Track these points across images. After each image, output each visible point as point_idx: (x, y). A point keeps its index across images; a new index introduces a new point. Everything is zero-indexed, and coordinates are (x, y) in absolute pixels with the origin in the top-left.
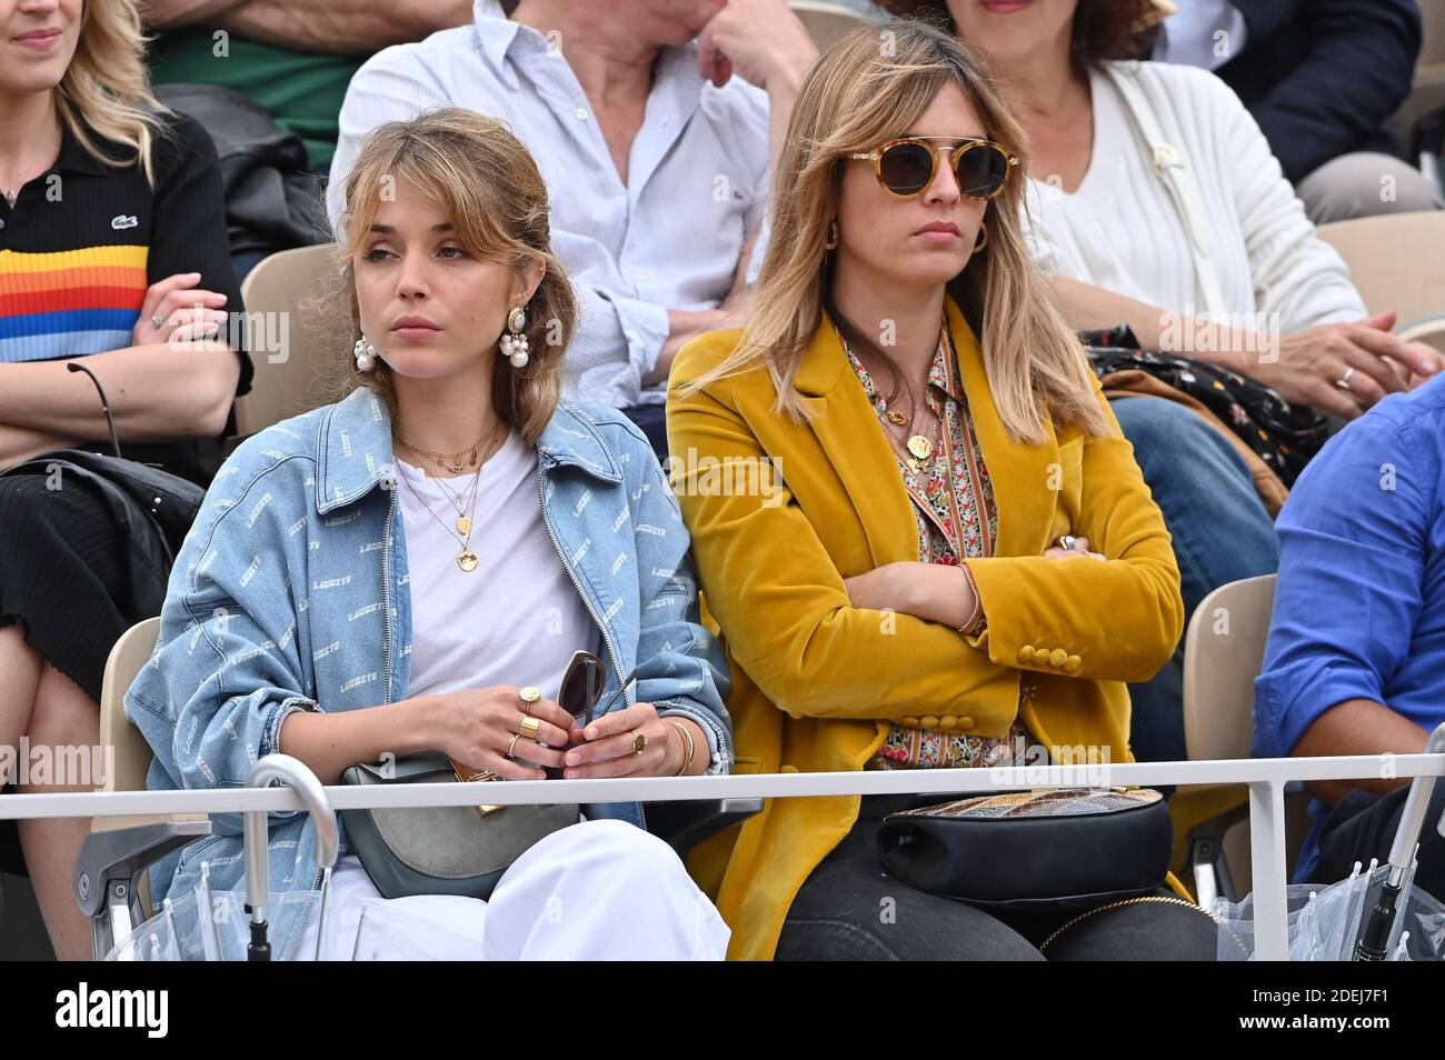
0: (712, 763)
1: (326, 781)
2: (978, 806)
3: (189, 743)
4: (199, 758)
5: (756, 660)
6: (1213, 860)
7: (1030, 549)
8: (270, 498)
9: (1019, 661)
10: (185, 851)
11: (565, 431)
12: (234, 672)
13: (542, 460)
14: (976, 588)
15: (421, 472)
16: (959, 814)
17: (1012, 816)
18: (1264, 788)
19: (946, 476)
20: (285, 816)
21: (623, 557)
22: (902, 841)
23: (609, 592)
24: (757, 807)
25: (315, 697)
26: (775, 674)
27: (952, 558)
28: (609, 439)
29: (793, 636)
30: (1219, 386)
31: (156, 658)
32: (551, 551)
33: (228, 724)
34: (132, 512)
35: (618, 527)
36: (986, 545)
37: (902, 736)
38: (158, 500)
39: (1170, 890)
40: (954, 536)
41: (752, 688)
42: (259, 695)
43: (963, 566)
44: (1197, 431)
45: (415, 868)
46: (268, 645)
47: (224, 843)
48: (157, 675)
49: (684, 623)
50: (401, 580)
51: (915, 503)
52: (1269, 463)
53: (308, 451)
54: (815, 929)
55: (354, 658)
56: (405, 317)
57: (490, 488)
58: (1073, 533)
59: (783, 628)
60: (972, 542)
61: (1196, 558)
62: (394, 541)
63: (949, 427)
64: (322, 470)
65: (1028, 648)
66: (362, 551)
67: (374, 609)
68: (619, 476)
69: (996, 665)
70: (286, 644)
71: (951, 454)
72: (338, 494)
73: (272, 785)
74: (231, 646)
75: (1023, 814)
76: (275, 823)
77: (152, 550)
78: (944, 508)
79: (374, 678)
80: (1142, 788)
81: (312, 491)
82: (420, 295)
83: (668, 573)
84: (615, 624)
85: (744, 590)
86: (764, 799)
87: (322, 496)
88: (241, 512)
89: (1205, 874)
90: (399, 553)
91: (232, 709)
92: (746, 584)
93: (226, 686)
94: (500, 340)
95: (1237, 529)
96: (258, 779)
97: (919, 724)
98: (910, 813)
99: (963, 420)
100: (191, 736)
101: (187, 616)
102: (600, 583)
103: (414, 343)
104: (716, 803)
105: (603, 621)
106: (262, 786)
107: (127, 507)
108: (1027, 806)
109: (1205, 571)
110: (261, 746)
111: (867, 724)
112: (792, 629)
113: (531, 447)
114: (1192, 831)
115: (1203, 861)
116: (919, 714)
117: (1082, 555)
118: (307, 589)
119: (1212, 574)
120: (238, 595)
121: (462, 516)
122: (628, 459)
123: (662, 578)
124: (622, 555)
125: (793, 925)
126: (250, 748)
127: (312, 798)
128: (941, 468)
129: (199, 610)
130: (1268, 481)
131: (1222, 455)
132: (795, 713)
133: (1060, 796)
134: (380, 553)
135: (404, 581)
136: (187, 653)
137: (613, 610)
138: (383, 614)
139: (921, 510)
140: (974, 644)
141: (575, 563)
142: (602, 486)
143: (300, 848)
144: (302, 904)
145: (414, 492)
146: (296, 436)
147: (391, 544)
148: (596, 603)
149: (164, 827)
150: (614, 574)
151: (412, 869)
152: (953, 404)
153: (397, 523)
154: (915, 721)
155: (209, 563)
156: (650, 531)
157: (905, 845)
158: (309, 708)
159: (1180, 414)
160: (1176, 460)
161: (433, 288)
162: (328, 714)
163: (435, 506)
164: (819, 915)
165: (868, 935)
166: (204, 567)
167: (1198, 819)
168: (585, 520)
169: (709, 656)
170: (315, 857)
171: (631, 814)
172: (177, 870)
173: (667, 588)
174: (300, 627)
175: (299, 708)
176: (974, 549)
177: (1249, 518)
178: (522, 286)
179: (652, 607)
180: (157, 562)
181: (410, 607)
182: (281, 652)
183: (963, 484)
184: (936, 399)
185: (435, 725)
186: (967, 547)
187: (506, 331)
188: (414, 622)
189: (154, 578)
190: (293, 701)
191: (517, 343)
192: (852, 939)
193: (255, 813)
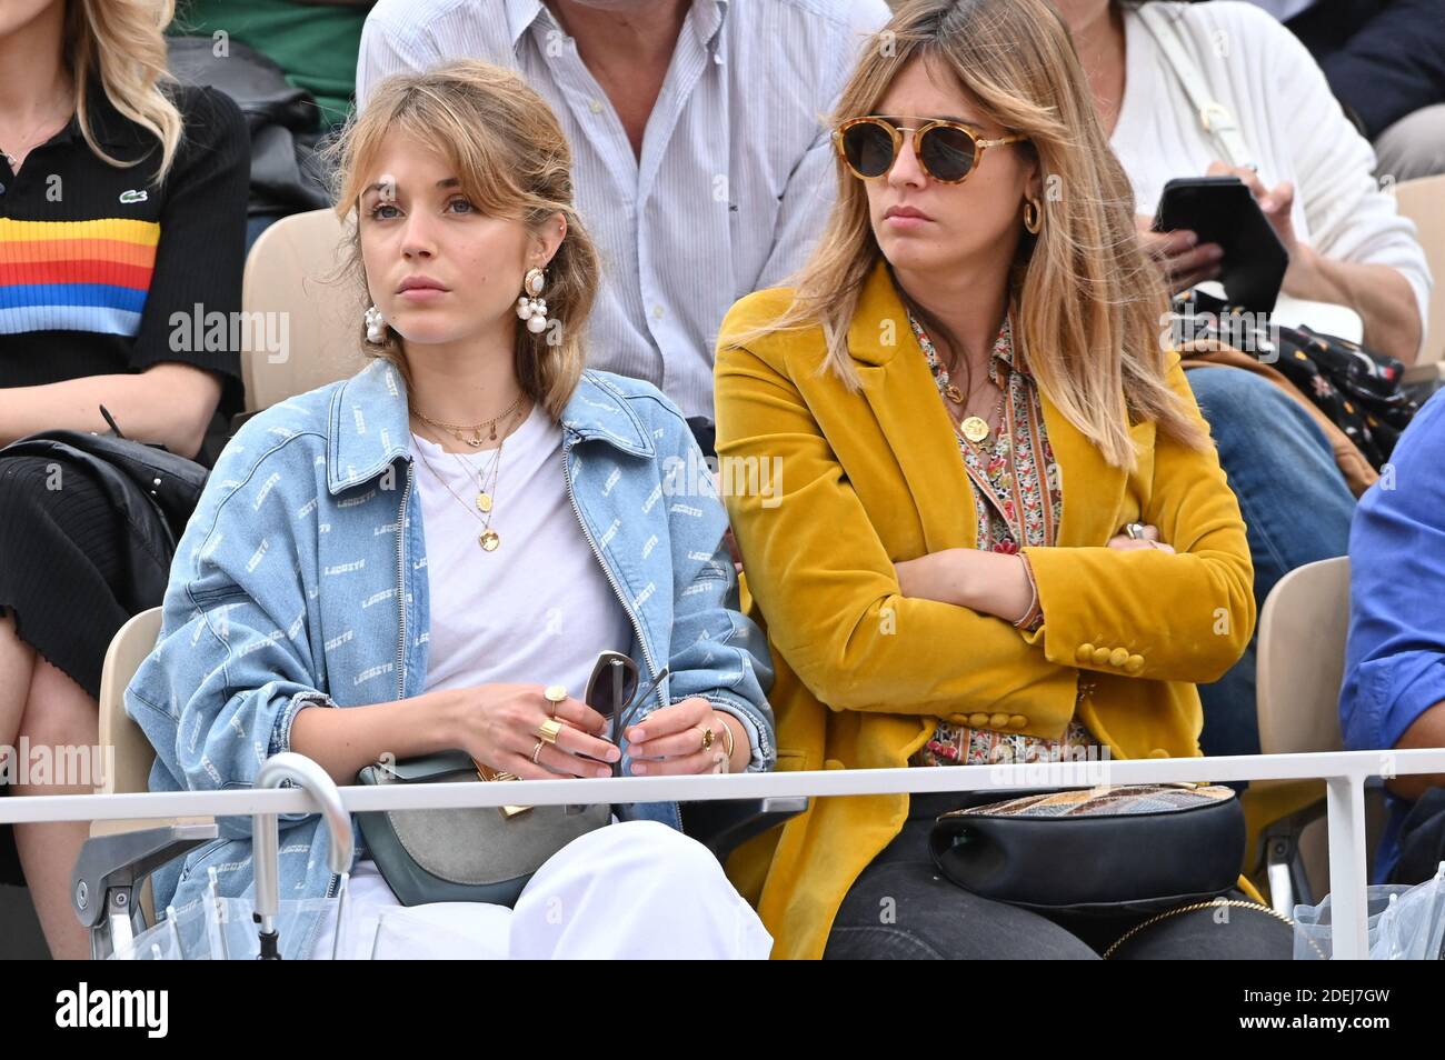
0: (753, 759)
1: (340, 781)
2: (1038, 805)
3: (193, 741)
4: (204, 757)
5: (796, 648)
6: (1288, 861)
7: (1094, 540)
8: (278, 478)
9: (1078, 660)
10: (189, 856)
11: (592, 404)
12: (241, 665)
13: (566, 436)
14: (1034, 580)
15: (439, 447)
16: (1018, 813)
17: (1074, 815)
18: (1343, 784)
19: (1007, 456)
20: (296, 818)
21: (654, 539)
22: (956, 842)
23: (640, 577)
24: (801, 806)
25: (327, 689)
26: (816, 664)
27: (1011, 544)
28: (640, 414)
29: (837, 624)
30: (1300, 355)
31: (158, 650)
32: (578, 533)
33: (235, 721)
34: (129, 495)
35: (649, 507)
36: (1049, 531)
37: (950, 733)
38: (158, 481)
39: (1243, 895)
40: (1015, 520)
41: (793, 680)
42: (267, 690)
43: (1022, 555)
44: (1276, 402)
45: (435, 873)
46: (278, 634)
47: (232, 848)
48: (158, 669)
49: (723, 610)
50: (418, 564)
51: (975, 484)
52: (1353, 438)
53: (319, 429)
54: (862, 936)
55: (368, 648)
56: (410, 278)
57: (514, 463)
58: (1142, 521)
59: (826, 615)
60: (1034, 527)
61: (1274, 538)
62: (411, 523)
63: (1013, 402)
64: (334, 448)
65: (1087, 647)
66: (377, 533)
67: (390, 595)
68: (651, 451)
69: (1052, 664)
70: (296, 633)
71: (1014, 432)
72: (351, 473)
73: (282, 786)
74: (235, 637)
75: (1087, 813)
76: (286, 826)
77: (153, 533)
78: (1004, 491)
79: (390, 669)
80: (1213, 784)
81: (322, 470)
82: (426, 254)
83: (705, 557)
84: (646, 610)
85: (787, 573)
86: (808, 798)
87: (334, 474)
88: (247, 493)
89: (1279, 875)
90: (416, 534)
91: (239, 704)
92: (791, 564)
93: (233, 679)
94: (516, 304)
95: (1318, 508)
96: (268, 780)
97: (968, 721)
98: (966, 812)
99: (1029, 395)
100: (196, 733)
101: (189, 605)
102: (630, 567)
103: (421, 306)
104: (757, 803)
105: (633, 608)
106: (272, 787)
107: (125, 489)
108: (1091, 804)
109: (1283, 552)
110: (270, 744)
111: (914, 720)
112: (837, 616)
113: (556, 423)
114: (1266, 830)
115: (1277, 861)
116: (967, 712)
117: (1150, 548)
118: (318, 575)
119: (1290, 555)
120: (244, 582)
121: (482, 492)
122: (661, 435)
123: (700, 562)
124: (654, 536)
125: (839, 932)
126: (258, 746)
127: (325, 800)
128: (1003, 446)
129: (203, 599)
130: (1352, 458)
131: (1303, 430)
132: (835, 707)
133: (1125, 793)
134: (395, 536)
135: (421, 565)
136: (190, 645)
137: (644, 596)
138: (397, 600)
139: (981, 492)
140: (1030, 640)
141: (604, 545)
142: (631, 462)
143: (313, 852)
144: (316, 912)
145: (431, 469)
146: (305, 412)
147: (407, 525)
148: (626, 588)
149: (167, 831)
150: (645, 557)
151: (432, 875)
152: (1018, 378)
153: (413, 503)
154: (965, 719)
155: (213, 547)
156: (685, 511)
157: (960, 846)
158: (321, 703)
159: (1257, 384)
160: (1253, 433)
161: (440, 246)
162: (342, 709)
163: (454, 485)
164: (867, 922)
165: (918, 942)
166: (209, 552)
167: (1273, 816)
168: (614, 500)
169: (750, 645)
170: (329, 862)
171: (666, 814)
172: (182, 877)
173: (705, 572)
174: (311, 615)
175: (312, 704)
176: (1037, 535)
177: (1331, 497)
178: (541, 246)
179: (688, 593)
180: (158, 547)
181: (427, 594)
182: (291, 642)
183: (1026, 465)
184: (1001, 373)
185: (454, 720)
186: (1029, 532)
187: (524, 294)
188: (431, 609)
189: (156, 564)
190: (304, 696)
191: (534, 306)
192: (902, 946)
193: (265, 816)
